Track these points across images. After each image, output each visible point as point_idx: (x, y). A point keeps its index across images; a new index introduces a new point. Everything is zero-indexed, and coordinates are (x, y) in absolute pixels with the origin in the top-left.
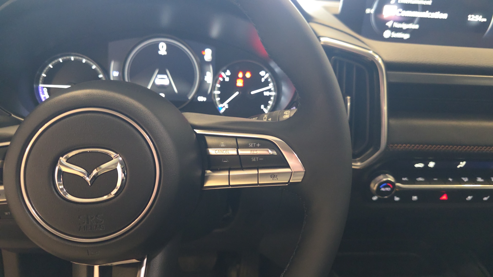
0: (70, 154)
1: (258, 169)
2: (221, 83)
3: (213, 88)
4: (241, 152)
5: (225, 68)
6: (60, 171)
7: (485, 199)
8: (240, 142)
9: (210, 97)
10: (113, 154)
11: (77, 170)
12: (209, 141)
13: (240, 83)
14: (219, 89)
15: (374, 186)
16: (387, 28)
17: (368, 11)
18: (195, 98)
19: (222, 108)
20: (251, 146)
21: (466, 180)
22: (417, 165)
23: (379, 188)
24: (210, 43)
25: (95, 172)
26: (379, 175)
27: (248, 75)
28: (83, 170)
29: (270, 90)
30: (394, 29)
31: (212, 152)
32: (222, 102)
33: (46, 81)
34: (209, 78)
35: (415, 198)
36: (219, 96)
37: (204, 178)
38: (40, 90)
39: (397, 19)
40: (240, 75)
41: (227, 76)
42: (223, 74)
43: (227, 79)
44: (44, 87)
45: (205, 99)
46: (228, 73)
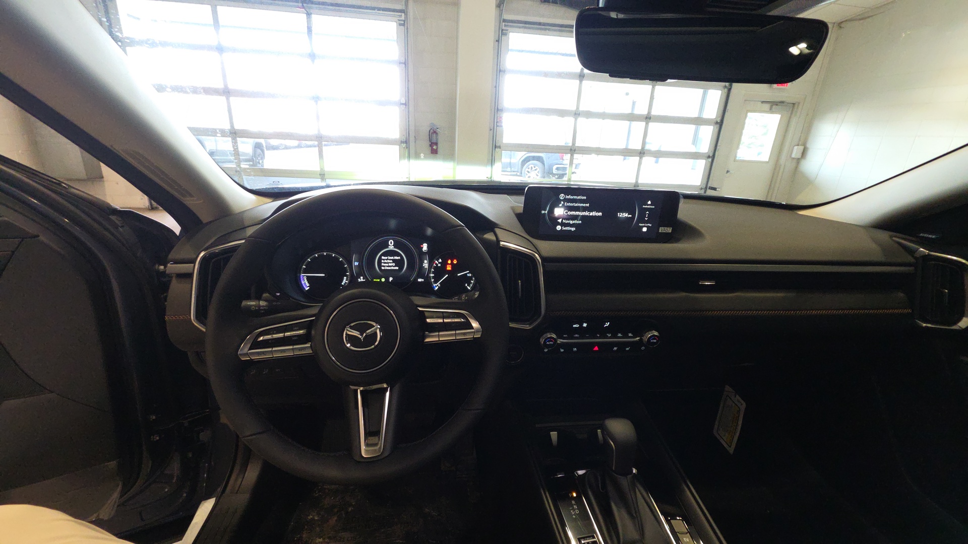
0: (352, 324)
1: (456, 330)
2: (435, 268)
3: (429, 272)
4: (446, 320)
5: (438, 257)
6: (346, 334)
7: (627, 349)
8: (444, 314)
9: (427, 278)
10: (374, 324)
11: (356, 333)
12: (426, 314)
13: (449, 268)
14: (433, 273)
15: (542, 341)
16: (559, 224)
17: (543, 212)
18: (416, 279)
19: (436, 286)
20: (451, 316)
21: (609, 335)
22: (574, 326)
23: (545, 342)
24: (426, 239)
25: (364, 335)
26: (546, 332)
27: (455, 262)
28: (359, 333)
30: (562, 224)
31: (428, 320)
32: (436, 282)
33: (305, 271)
34: (426, 264)
35: (575, 349)
36: (433, 277)
37: (424, 337)
38: (301, 278)
39: (565, 217)
40: (449, 262)
41: (439, 263)
42: (436, 262)
43: (439, 265)
44: (304, 276)
45: (423, 280)
46: (440, 261)
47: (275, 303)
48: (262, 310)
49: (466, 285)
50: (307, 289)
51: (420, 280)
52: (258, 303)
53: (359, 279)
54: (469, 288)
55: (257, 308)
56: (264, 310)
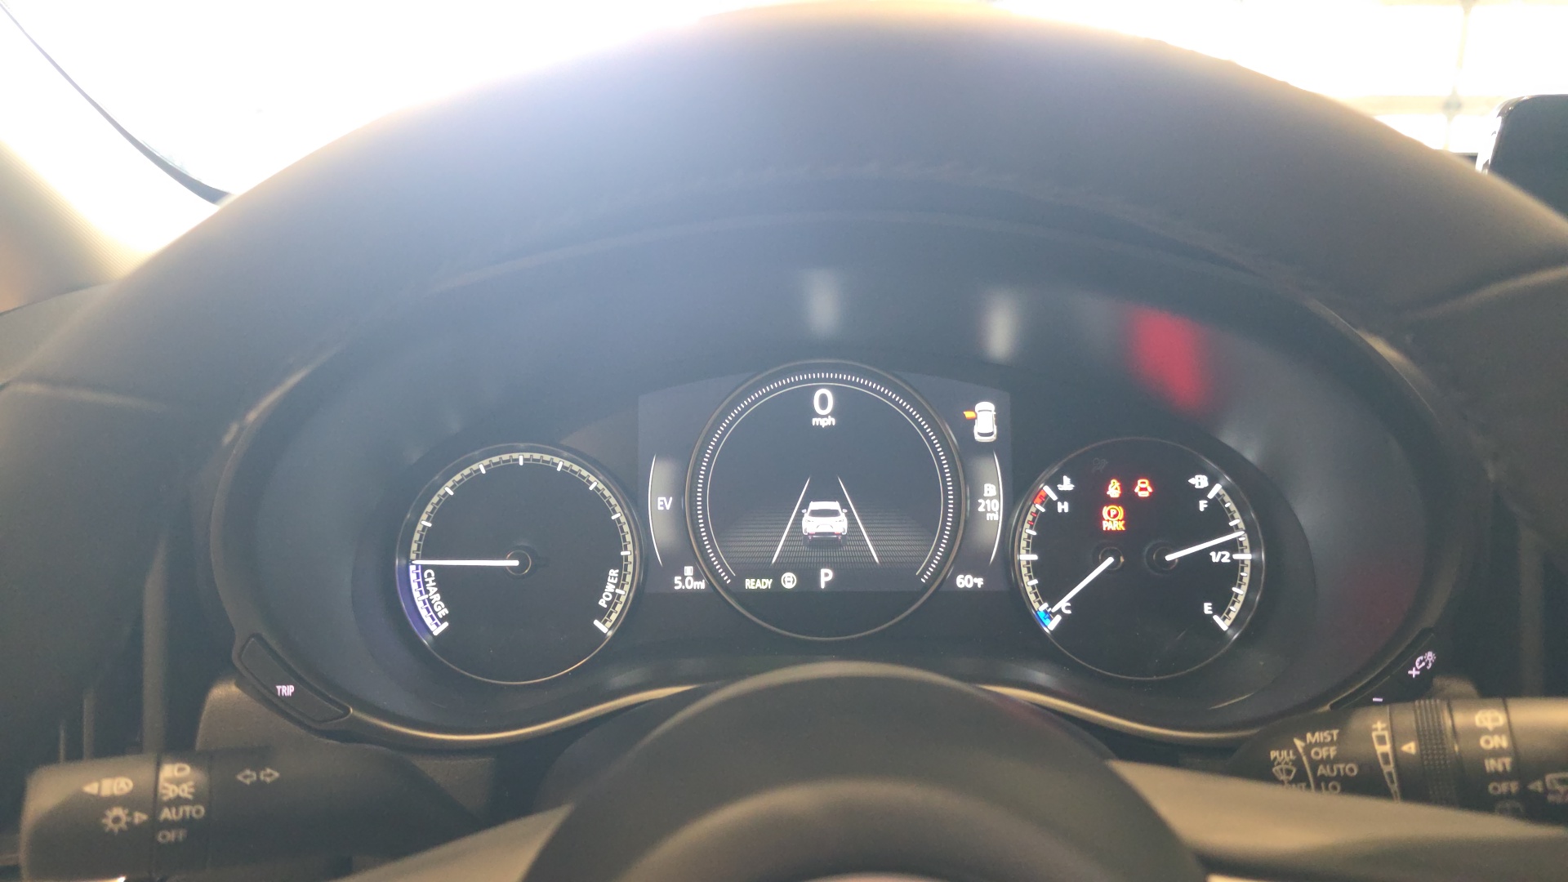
2: (1040, 522)
3: (1012, 541)
9: (1002, 574)
13: (1113, 520)
14: (1035, 546)
19: (1051, 616)
27: (1143, 489)
29: (1233, 546)
32: (1050, 594)
34: (991, 504)
36: (1035, 570)
40: (1114, 490)
41: (1063, 496)
42: (1047, 490)
43: (1063, 507)
44: (424, 568)
45: (980, 582)
46: (1067, 485)
47: (247, 777)
48: (169, 825)
49: (1207, 608)
50: (437, 631)
51: (964, 581)
52: (145, 773)
53: (677, 579)
54: (1224, 625)
55: (140, 817)
56: (185, 823)
